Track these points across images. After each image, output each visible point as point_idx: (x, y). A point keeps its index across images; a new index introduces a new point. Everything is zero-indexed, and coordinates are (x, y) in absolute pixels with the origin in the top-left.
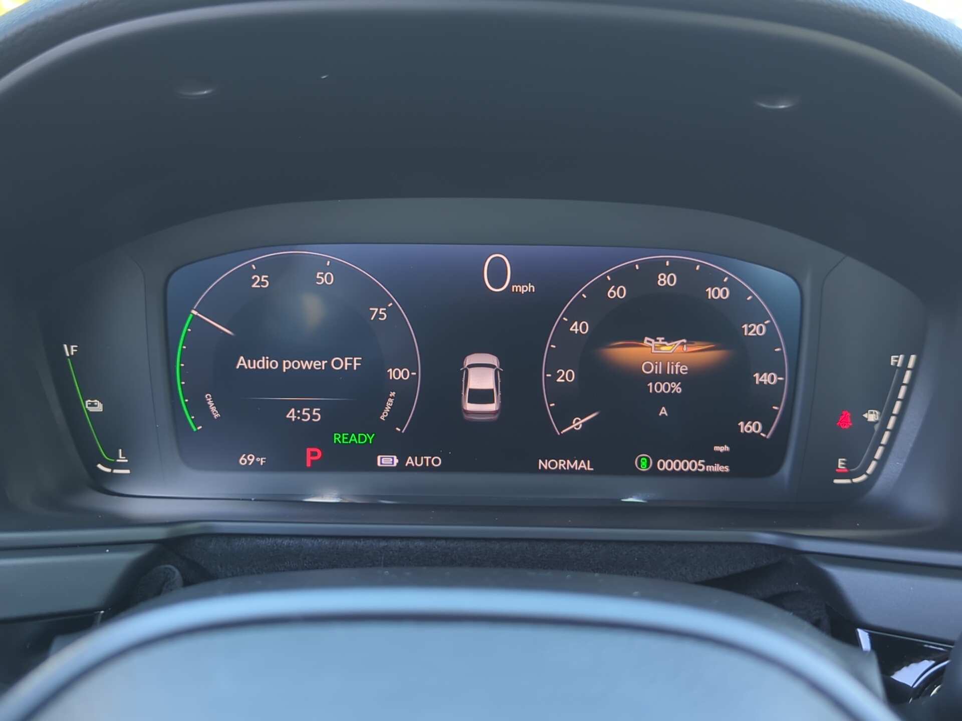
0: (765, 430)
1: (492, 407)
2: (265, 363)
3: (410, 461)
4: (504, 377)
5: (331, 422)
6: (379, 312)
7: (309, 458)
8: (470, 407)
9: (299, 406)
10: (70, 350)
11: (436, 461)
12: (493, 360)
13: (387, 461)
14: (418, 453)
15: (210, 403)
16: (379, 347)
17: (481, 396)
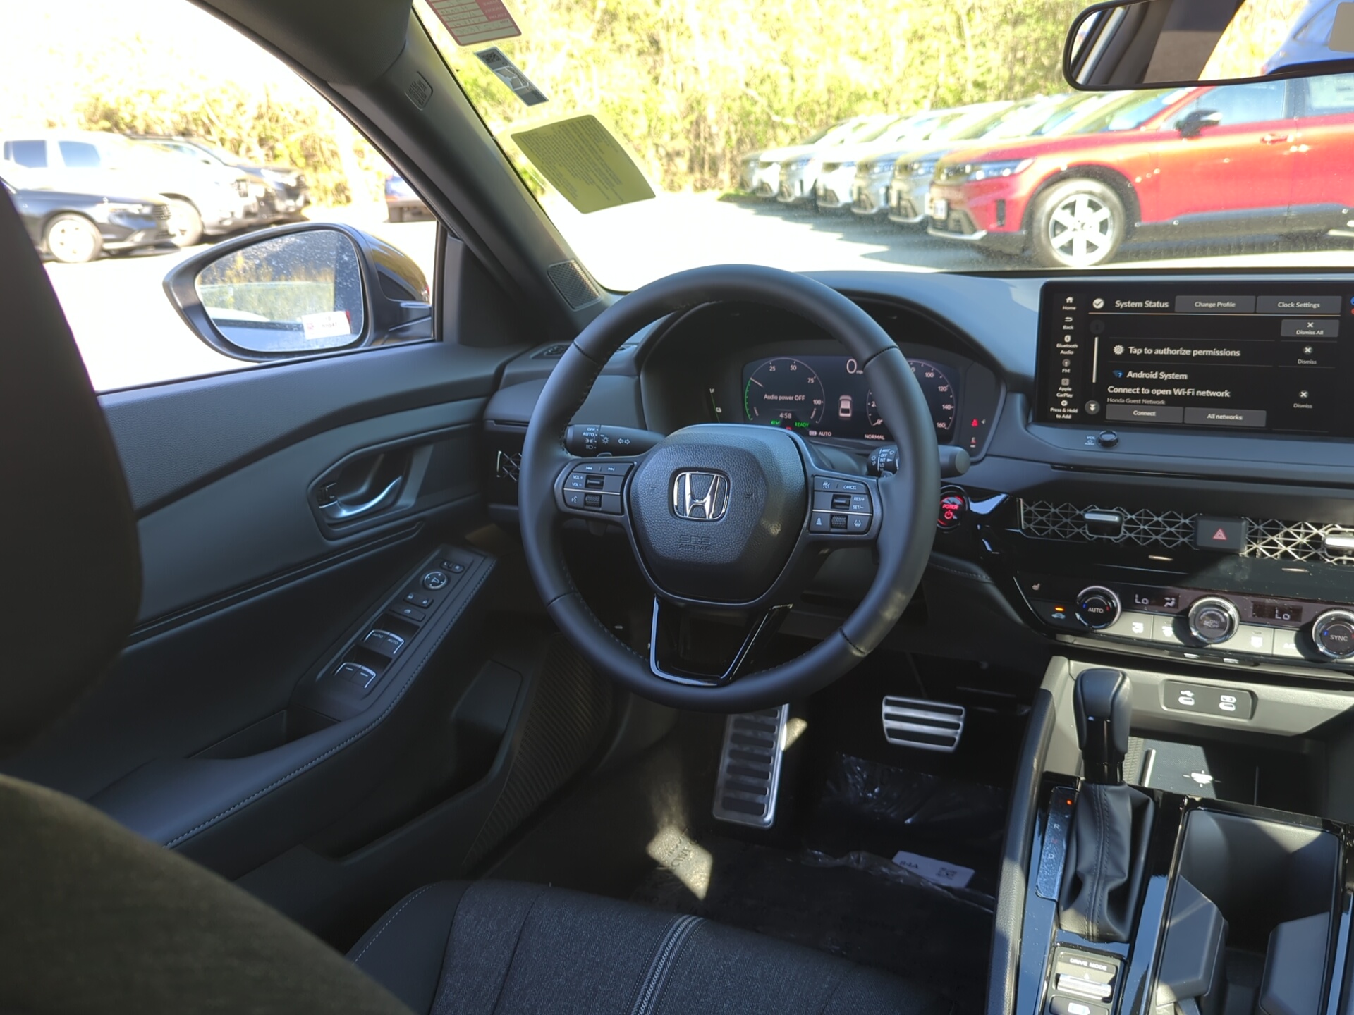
0: (947, 426)
1: (849, 415)
2: (773, 397)
3: (820, 434)
4: (853, 404)
6: (811, 380)
8: (841, 415)
9: (784, 412)
10: (712, 391)
11: (829, 434)
12: (850, 398)
13: (813, 433)
14: (824, 431)
15: (756, 410)
16: (811, 392)
17: (845, 411)
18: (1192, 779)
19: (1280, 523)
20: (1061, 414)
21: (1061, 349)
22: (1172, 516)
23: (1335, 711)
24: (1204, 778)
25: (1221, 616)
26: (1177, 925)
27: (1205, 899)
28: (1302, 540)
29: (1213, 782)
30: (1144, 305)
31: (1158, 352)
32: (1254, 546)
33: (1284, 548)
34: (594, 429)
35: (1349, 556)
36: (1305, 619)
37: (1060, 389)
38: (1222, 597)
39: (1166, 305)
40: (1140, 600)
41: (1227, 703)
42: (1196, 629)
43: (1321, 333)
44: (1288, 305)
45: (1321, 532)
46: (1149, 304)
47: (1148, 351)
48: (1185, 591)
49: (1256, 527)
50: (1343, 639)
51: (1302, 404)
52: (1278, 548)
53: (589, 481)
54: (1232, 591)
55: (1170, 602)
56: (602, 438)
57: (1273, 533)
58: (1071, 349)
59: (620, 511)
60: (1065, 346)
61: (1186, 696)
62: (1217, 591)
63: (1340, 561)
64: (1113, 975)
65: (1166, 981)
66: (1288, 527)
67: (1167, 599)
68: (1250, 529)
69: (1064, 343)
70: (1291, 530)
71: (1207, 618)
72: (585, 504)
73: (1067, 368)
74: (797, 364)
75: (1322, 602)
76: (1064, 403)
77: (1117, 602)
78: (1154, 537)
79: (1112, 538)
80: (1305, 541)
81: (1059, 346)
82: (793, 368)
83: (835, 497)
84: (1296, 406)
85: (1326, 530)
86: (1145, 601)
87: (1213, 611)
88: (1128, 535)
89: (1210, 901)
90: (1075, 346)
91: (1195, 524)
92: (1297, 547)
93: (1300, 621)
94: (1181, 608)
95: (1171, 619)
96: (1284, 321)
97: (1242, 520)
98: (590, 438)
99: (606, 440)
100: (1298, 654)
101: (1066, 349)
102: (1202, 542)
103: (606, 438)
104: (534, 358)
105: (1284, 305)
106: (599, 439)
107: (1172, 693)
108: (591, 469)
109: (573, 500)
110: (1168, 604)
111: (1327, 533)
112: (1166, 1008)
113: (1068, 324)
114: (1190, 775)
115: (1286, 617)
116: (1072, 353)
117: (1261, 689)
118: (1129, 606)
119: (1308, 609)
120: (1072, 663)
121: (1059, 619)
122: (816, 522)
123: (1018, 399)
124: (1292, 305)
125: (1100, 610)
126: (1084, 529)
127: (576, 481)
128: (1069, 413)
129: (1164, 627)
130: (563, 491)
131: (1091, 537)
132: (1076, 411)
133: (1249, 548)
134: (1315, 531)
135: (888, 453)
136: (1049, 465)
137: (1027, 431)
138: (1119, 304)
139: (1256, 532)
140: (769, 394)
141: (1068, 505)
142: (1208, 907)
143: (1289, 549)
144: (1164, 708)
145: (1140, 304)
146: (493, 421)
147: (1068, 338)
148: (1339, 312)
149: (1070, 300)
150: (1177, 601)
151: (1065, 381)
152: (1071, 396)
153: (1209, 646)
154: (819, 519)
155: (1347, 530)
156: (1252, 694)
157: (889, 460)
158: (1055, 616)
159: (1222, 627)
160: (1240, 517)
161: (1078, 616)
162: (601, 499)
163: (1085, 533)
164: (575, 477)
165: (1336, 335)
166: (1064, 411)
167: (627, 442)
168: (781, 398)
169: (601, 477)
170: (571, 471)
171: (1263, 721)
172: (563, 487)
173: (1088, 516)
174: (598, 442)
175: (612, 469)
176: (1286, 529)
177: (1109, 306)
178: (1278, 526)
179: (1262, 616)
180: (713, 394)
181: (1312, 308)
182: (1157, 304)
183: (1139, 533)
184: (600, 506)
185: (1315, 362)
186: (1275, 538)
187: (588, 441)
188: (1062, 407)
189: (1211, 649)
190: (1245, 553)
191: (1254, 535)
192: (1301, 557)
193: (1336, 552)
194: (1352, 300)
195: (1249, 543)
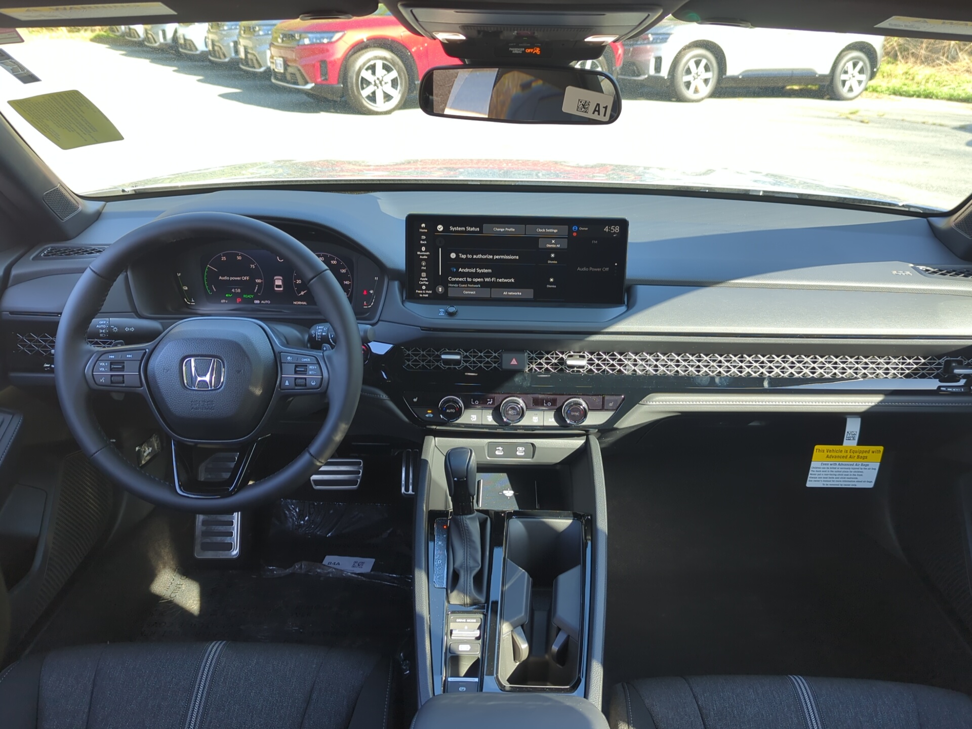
1: (281, 289)
2: (226, 278)
3: (262, 302)
4: (283, 281)
5: (243, 293)
6: (253, 266)
7: (238, 301)
8: (276, 289)
9: (235, 288)
10: (179, 275)
11: (269, 302)
12: (281, 278)
13: (257, 302)
14: (264, 300)
15: (213, 288)
16: (253, 275)
17: (279, 286)
18: (504, 494)
19: (544, 353)
20: (423, 294)
21: (420, 255)
22: (488, 352)
23: (574, 449)
24: (509, 493)
25: (517, 408)
26: (509, 588)
27: (521, 570)
28: (554, 361)
29: (514, 494)
30: (466, 229)
31: (475, 257)
32: (531, 366)
33: (546, 366)
34: (104, 322)
35: (576, 368)
36: (558, 405)
37: (421, 279)
38: (516, 396)
39: (478, 229)
40: (474, 402)
41: (520, 451)
42: (505, 417)
43: (558, 246)
44: (542, 230)
45: (564, 356)
46: (469, 229)
47: (470, 256)
48: (498, 395)
49: (532, 355)
50: (577, 414)
51: (551, 285)
52: (543, 366)
53: (112, 366)
54: (522, 392)
55: (490, 401)
56: (112, 328)
57: (540, 358)
58: (426, 255)
59: (140, 385)
60: (422, 253)
61: (499, 450)
62: (514, 394)
63: (573, 372)
64: (479, 624)
65: (507, 620)
66: (548, 354)
67: (489, 400)
68: (529, 357)
69: (422, 251)
70: (549, 356)
71: (510, 409)
72: (112, 382)
73: (424, 266)
74: (241, 255)
75: (566, 395)
76: (424, 287)
77: (461, 404)
78: (479, 365)
79: (457, 367)
80: (556, 361)
81: (418, 253)
82: (239, 258)
83: (296, 367)
84: (549, 286)
85: (566, 355)
86: (477, 402)
87: (513, 405)
88: (465, 364)
89: (524, 571)
90: (428, 253)
91: (501, 356)
92: (552, 365)
93: (556, 406)
94: (496, 405)
95: (491, 411)
96: (540, 239)
97: (524, 353)
98: (102, 329)
99: (115, 330)
100: (556, 424)
101: (423, 255)
102: (504, 367)
103: (115, 328)
104: (33, 259)
105: (540, 230)
106: (110, 328)
107: (492, 449)
108: (113, 357)
109: (101, 381)
110: (489, 403)
112: (507, 635)
113: (423, 240)
114: (503, 493)
115: (549, 404)
116: (426, 257)
117: (537, 442)
118: (468, 406)
119: (560, 399)
120: (436, 439)
121: (429, 417)
122: (285, 383)
123: (396, 284)
124: (544, 230)
125: (453, 411)
126: (441, 363)
127: (102, 367)
128: (427, 294)
129: (488, 416)
130: (93, 375)
131: (445, 367)
132: (431, 292)
133: (529, 367)
134: (561, 356)
135: (323, 329)
136: (419, 328)
137: (403, 305)
138: (452, 228)
139: (532, 359)
140: (223, 276)
141: (430, 349)
142: (524, 573)
143: (549, 367)
144: (488, 458)
145: (463, 229)
146: (8, 313)
147: (423, 249)
148: (567, 234)
149: (423, 225)
150: (494, 401)
151: (424, 274)
152: (427, 283)
154: (287, 382)
155: (576, 354)
156: (533, 444)
157: (323, 334)
158: (427, 416)
159: (518, 414)
160: (524, 351)
161: (441, 416)
162: (123, 378)
163: (441, 365)
164: (101, 364)
165: (566, 247)
166: (424, 292)
167: (132, 329)
168: (231, 278)
169: (122, 362)
170: (97, 360)
171: (541, 458)
172: (93, 372)
173: (443, 357)
174: (109, 331)
175: (129, 356)
176: (546, 356)
177: (446, 229)
178: (543, 354)
179: (537, 404)
180: (180, 276)
181: (553, 232)
182: (473, 229)
183: (471, 363)
184: (124, 383)
185: (556, 262)
186: (541, 361)
187: (101, 331)
188: (423, 290)
189: (513, 426)
190: (527, 371)
191: (531, 360)
192: (555, 370)
193: (572, 367)
194: (574, 228)
195: (529, 365)
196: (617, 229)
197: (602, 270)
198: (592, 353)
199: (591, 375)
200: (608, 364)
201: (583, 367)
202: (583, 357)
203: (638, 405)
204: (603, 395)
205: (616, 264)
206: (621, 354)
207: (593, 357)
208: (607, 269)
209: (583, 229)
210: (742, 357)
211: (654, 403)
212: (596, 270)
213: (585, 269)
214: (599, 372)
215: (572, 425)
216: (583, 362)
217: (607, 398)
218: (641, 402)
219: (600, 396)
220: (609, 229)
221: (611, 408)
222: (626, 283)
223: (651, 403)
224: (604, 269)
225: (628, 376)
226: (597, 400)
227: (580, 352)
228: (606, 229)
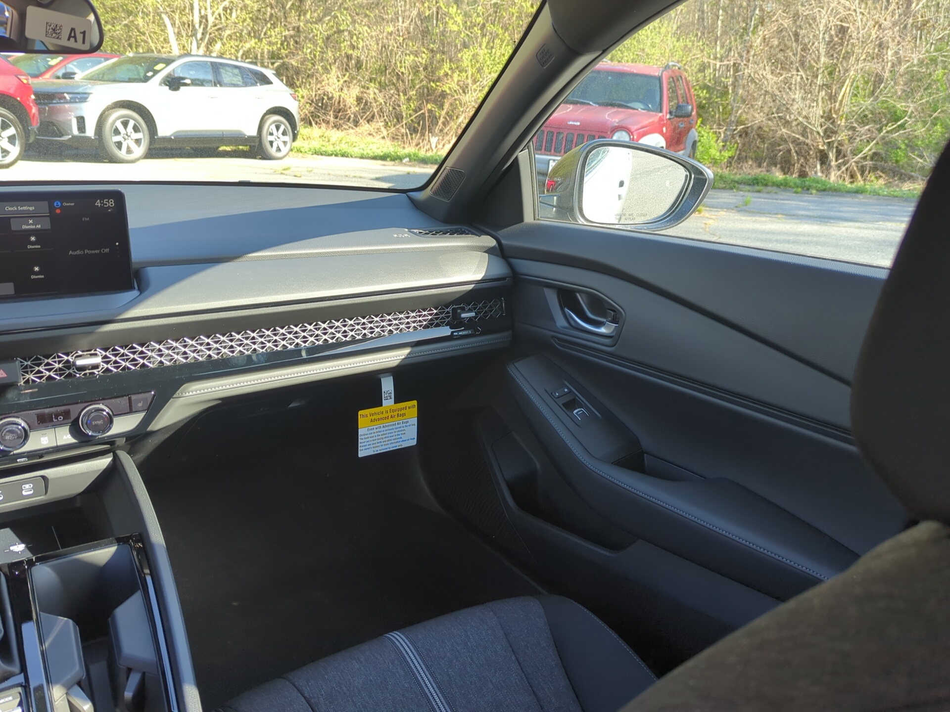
18: (10, 551)
19: (41, 357)
23: (99, 470)
24: (20, 547)
25: (17, 430)
26: (51, 645)
27: (62, 620)
28: (57, 366)
32: (27, 376)
33: (48, 373)
35: (89, 370)
36: (73, 416)
38: (14, 417)
41: (27, 490)
42: (2, 444)
43: (39, 226)
44: (12, 209)
45: (70, 358)
49: (26, 363)
50: (100, 422)
51: (36, 275)
52: (44, 374)
54: (18, 409)
57: (39, 365)
62: (9, 413)
63: (85, 374)
64: (18, 700)
65: (57, 683)
66: (48, 359)
68: (22, 366)
70: (50, 361)
71: (7, 433)
75: (81, 402)
80: (60, 366)
84: (33, 277)
85: (72, 356)
87: (10, 427)
89: (66, 619)
92: (56, 371)
93: (70, 419)
96: (11, 219)
97: (15, 361)
100: (74, 441)
105: (10, 209)
111: (74, 357)
112: (61, 700)
115: (60, 418)
117: (48, 472)
119: (74, 409)
124: (16, 209)
133: (24, 379)
134: (66, 358)
139: (26, 367)
142: (66, 623)
143: (52, 374)
148: (48, 212)
153: (12, 453)
155: (85, 353)
156: (43, 477)
159: (19, 437)
160: (13, 359)
165: (49, 227)
171: (56, 493)
176: (46, 361)
178: (40, 359)
179: (45, 421)
181: (29, 210)
185: (39, 247)
186: (40, 368)
189: (14, 454)
190: (22, 383)
191: (26, 370)
192: (60, 376)
193: (82, 368)
194: (55, 204)
195: (23, 375)
196: (111, 203)
197: (100, 252)
198: (106, 350)
199: (109, 374)
200: (127, 359)
201: (96, 367)
202: (96, 355)
203: (172, 399)
204: (128, 395)
205: (117, 244)
206: (142, 345)
207: (107, 353)
208: (107, 250)
209: (68, 204)
210: (275, 330)
211: (191, 393)
212: (93, 252)
213: (78, 252)
214: (118, 370)
215: (96, 436)
216: (97, 360)
217: (134, 397)
218: (175, 396)
219: (125, 397)
220: (101, 203)
221: (141, 409)
222: (134, 266)
223: (187, 394)
224: (103, 251)
225: (154, 369)
226: (123, 402)
227: (90, 350)
228: (98, 203)
